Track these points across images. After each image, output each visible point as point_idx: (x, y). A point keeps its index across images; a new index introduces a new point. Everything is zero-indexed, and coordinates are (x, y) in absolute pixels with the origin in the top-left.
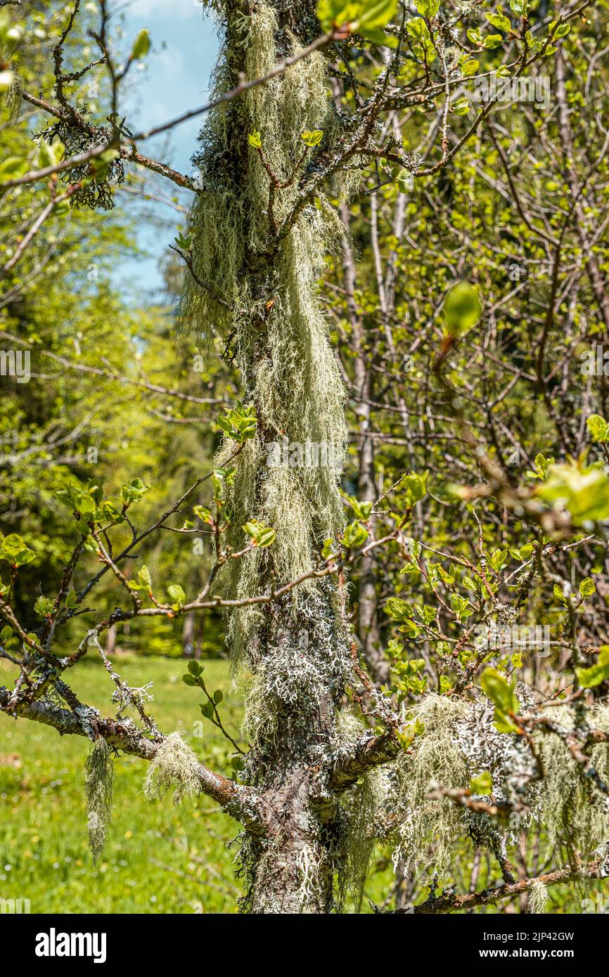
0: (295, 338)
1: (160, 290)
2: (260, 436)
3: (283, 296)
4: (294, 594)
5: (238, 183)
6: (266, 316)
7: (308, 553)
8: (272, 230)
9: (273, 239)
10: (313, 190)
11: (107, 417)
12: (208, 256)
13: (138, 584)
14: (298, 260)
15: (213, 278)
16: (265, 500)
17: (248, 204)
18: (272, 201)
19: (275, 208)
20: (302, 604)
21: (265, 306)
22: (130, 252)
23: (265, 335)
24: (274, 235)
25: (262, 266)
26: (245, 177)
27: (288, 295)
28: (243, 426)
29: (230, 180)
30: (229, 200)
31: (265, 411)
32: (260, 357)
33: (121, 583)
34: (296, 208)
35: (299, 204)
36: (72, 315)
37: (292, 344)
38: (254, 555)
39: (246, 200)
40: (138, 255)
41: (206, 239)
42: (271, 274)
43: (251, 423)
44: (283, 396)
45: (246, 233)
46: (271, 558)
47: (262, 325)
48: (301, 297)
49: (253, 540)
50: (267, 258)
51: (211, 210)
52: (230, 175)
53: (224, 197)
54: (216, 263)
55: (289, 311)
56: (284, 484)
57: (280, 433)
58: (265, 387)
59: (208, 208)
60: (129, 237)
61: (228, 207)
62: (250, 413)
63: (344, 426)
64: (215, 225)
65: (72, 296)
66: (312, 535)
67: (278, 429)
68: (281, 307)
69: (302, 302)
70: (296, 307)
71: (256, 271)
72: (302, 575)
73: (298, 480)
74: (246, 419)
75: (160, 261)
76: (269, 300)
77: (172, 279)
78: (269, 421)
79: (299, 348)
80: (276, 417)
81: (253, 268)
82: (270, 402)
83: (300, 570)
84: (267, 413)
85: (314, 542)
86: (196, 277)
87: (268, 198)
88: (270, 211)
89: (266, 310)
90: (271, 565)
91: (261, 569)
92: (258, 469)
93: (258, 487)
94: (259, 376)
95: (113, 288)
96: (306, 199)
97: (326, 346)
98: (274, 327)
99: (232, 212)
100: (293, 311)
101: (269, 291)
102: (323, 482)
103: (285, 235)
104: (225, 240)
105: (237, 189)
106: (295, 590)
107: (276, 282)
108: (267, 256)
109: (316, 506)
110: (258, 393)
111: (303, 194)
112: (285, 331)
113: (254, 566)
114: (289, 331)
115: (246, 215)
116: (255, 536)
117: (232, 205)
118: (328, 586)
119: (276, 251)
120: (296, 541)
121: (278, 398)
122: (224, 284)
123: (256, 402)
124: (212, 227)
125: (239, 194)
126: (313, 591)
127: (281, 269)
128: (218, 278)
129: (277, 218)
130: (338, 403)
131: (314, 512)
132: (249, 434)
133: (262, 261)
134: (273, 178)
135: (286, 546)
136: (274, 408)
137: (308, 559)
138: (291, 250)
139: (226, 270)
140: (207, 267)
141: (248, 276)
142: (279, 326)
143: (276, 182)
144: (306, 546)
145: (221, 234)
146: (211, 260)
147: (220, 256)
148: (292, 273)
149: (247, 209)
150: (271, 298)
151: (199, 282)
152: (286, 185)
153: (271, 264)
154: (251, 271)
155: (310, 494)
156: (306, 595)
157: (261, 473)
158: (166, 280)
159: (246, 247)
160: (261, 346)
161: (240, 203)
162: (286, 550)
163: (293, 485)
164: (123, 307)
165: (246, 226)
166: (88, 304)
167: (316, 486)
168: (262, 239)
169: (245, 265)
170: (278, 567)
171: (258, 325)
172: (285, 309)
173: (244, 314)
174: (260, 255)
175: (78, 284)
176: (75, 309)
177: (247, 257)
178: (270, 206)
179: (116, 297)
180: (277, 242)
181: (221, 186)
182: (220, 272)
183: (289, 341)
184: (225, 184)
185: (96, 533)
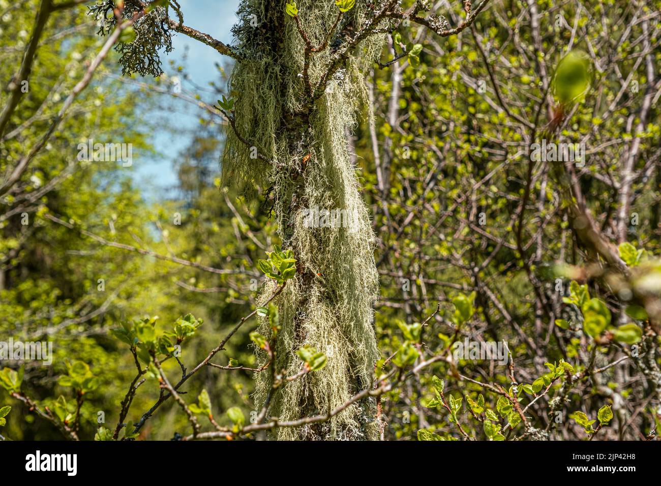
0: (330, 188)
1: (175, 187)
2: (299, 279)
3: (318, 151)
4: (333, 425)
5: (275, 51)
6: (303, 169)
7: (345, 386)
8: (308, 91)
9: (308, 99)
10: (346, 53)
11: (129, 296)
12: (248, 116)
13: (198, 407)
14: (331, 119)
15: (254, 136)
16: (304, 338)
17: (284, 69)
18: (307, 65)
19: (310, 72)
20: (341, 434)
21: (302, 160)
22: (149, 154)
23: (302, 187)
24: (309, 96)
25: (298, 125)
26: (281, 45)
27: (323, 150)
28: (283, 267)
29: (268, 48)
30: (267, 65)
31: (303, 255)
32: (297, 207)
33: (181, 408)
34: (330, 70)
35: (333, 66)
36: (98, 209)
37: (328, 194)
38: (295, 390)
39: (283, 66)
40: (156, 156)
41: (246, 101)
42: (306, 132)
43: (291, 265)
44: (320, 242)
45: (283, 94)
46: (311, 392)
47: (299, 178)
48: (334, 152)
49: (306, 364)
50: (302, 118)
51: (251, 75)
52: (268, 43)
53: (263, 63)
54: (255, 122)
55: (324, 164)
56: (323, 323)
57: (317, 275)
58: (303, 234)
59: (248, 73)
60: (148, 141)
61: (266, 72)
62: (289, 256)
63: (376, 270)
64: (254, 88)
65: (99, 192)
66: (349, 370)
67: (315, 272)
68: (316, 161)
69: (336, 156)
70: (330, 161)
71: (293, 130)
72: (340, 406)
73: (335, 319)
74: (285, 260)
75: (175, 162)
76: (305, 154)
77: (185, 178)
78: (307, 264)
79: (334, 198)
80: (313, 261)
81: (290, 127)
82: (307, 247)
83: (339, 403)
84: (305, 258)
85: (351, 377)
86: (238, 135)
87: (303, 63)
88: (306, 74)
89: (302, 164)
90: (311, 397)
91: (301, 402)
92: (297, 310)
93: (298, 326)
94: (297, 224)
95: (134, 185)
96: (339, 61)
97: (357, 196)
98: (310, 179)
99: (270, 76)
100: (328, 164)
101: (305, 147)
102: (357, 321)
103: (320, 95)
104: (264, 102)
105: (274, 56)
106: (334, 421)
107: (312, 139)
108: (303, 115)
109: (352, 342)
110: (296, 239)
111: (337, 56)
112: (320, 182)
113: (294, 401)
114: (324, 182)
115: (283, 79)
116: (308, 360)
117: (270, 70)
118: (365, 417)
119: (311, 110)
120: (334, 375)
121: (315, 244)
122: (263, 142)
123: (295, 248)
124: (252, 90)
125: (276, 61)
126: (351, 422)
127: (315, 127)
128: (257, 136)
129: (312, 81)
130: (369, 248)
131: (351, 349)
132: (289, 275)
133: (298, 120)
134: (308, 44)
135: (325, 380)
136: (312, 253)
137: (346, 393)
138: (325, 109)
139: (265, 129)
140: (247, 127)
141: (285, 134)
142: (315, 178)
143: (311, 47)
144: (344, 380)
145: (260, 97)
146: (251, 120)
147: (260, 116)
148: (325, 130)
149: (284, 74)
150: (307, 153)
151: (241, 139)
152: (320, 50)
153: (306, 122)
154: (288, 130)
155: (346, 332)
156: (344, 426)
157: (300, 314)
158: (180, 178)
159: (283, 109)
160: (298, 197)
161: (277, 69)
162: (325, 384)
163: (331, 323)
164: (142, 202)
165: (283, 88)
166: (112, 200)
167: (352, 324)
168: (298, 100)
169: (282, 124)
170: (317, 400)
171: (296, 178)
172: (321, 162)
173: (282, 169)
174: (296, 115)
175: (104, 182)
176: (101, 203)
177: (285, 117)
178: (306, 70)
179: (136, 192)
180: (312, 103)
181: (260, 53)
182: (260, 131)
183: (324, 191)
184: (263, 51)
185: (157, 360)
